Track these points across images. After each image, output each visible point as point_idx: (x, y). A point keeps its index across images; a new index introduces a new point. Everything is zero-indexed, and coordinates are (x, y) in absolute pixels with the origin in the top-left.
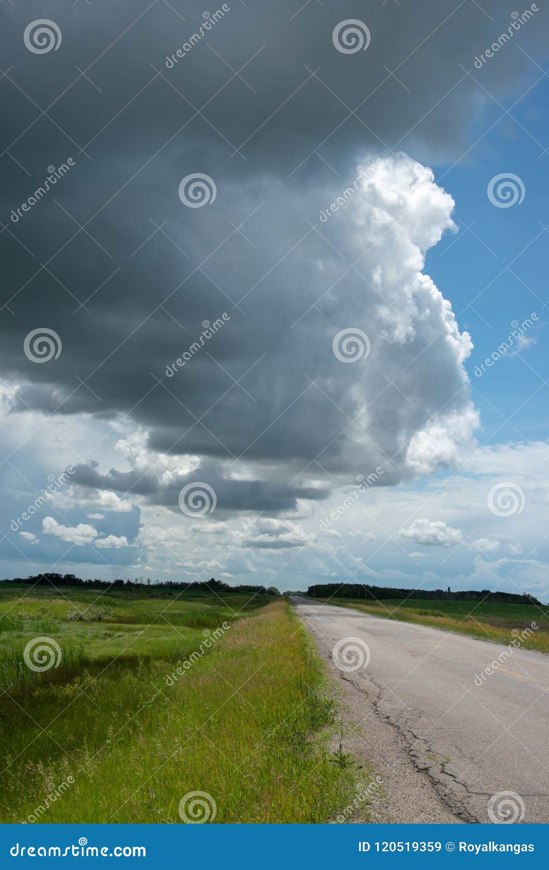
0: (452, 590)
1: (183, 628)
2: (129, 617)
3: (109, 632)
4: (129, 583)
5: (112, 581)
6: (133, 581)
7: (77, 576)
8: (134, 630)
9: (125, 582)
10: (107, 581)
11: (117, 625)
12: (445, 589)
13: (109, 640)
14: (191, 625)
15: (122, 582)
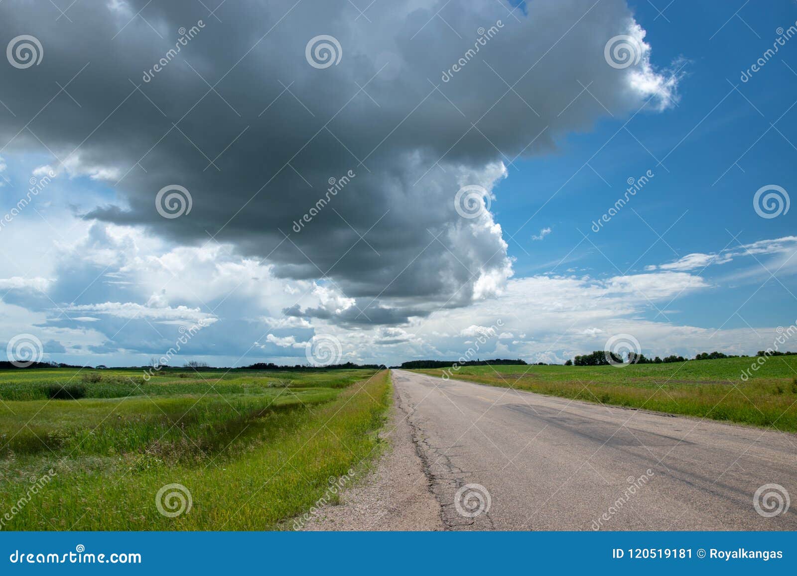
0: (480, 360)
1: (328, 389)
2: (301, 384)
3: (289, 392)
4: (304, 367)
5: (294, 366)
6: (305, 365)
7: (275, 364)
8: (302, 391)
9: (301, 366)
10: (291, 366)
11: (294, 389)
12: (476, 360)
13: (288, 396)
14: (333, 387)
15: (299, 366)
